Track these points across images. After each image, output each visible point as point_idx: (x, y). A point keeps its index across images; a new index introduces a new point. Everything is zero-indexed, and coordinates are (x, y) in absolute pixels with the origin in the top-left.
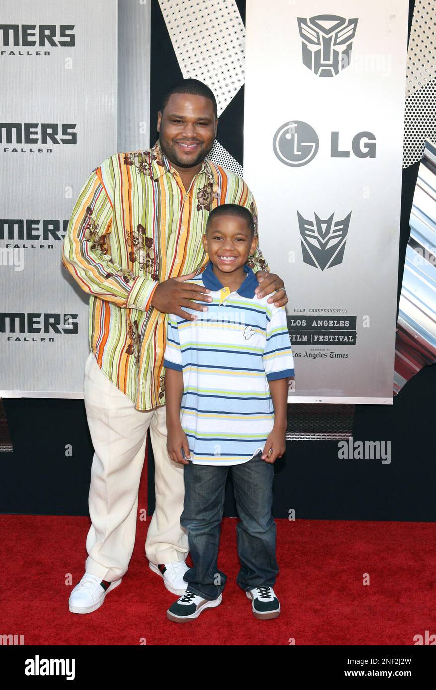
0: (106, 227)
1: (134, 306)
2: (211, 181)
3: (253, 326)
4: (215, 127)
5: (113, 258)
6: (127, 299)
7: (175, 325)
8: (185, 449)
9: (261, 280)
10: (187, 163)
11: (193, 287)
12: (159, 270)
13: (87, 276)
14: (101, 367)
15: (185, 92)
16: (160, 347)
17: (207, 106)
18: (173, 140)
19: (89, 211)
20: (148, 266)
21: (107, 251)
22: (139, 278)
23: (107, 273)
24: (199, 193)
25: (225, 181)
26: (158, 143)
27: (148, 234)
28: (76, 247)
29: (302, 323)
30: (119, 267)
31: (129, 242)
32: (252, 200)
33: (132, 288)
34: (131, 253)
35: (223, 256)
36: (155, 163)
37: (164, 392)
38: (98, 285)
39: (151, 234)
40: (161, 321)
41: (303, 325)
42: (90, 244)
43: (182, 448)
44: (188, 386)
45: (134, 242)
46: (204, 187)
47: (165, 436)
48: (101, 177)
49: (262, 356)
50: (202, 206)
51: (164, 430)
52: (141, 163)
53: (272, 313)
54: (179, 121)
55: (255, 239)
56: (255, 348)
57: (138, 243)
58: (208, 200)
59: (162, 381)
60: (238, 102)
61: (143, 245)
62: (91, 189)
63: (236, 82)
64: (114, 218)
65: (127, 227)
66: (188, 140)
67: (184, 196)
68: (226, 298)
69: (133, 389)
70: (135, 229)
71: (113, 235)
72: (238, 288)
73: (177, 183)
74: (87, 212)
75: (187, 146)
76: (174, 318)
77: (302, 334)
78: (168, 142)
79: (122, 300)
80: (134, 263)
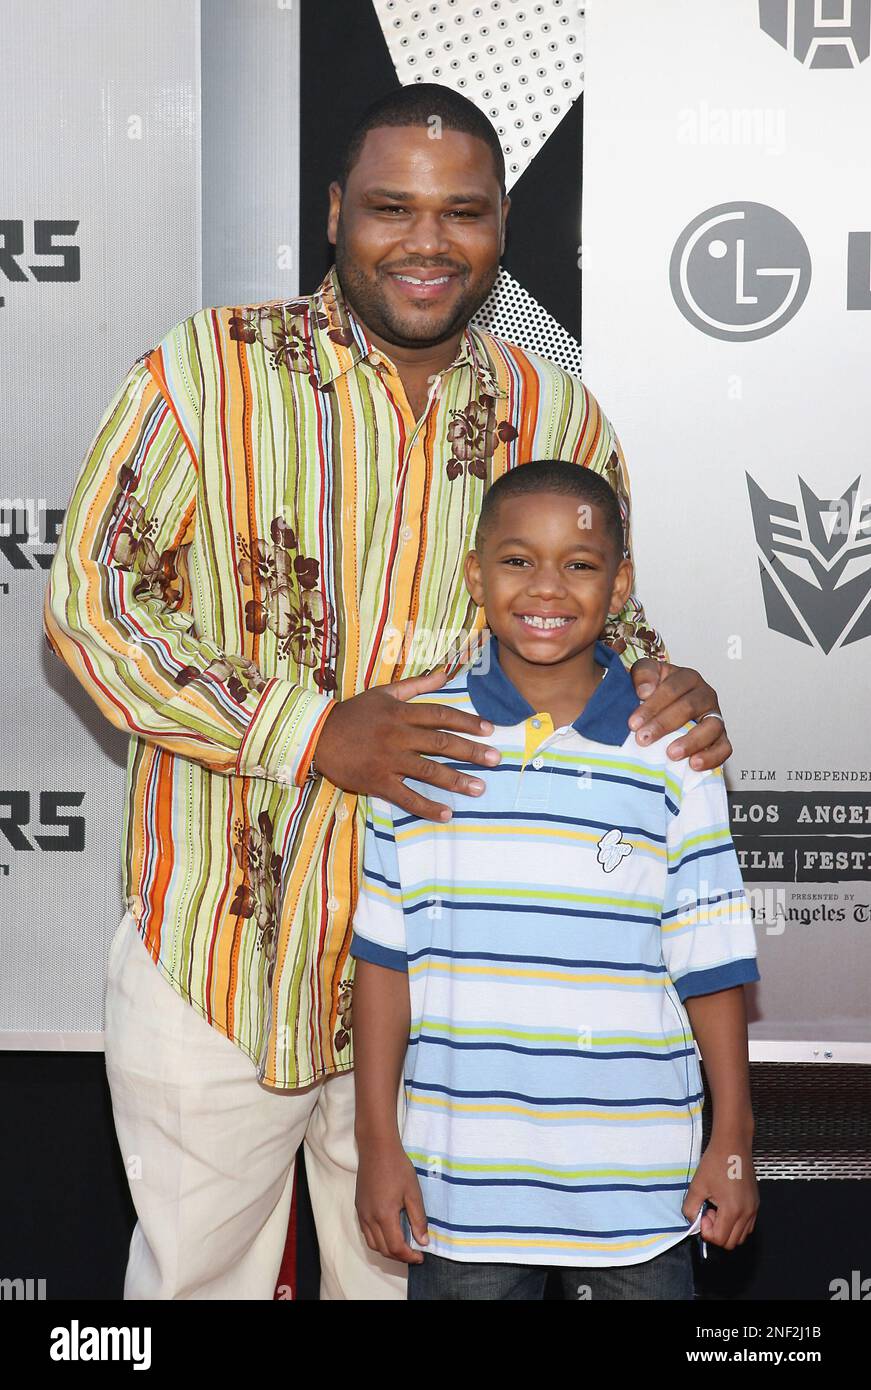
0: (178, 525)
1: (260, 771)
2: (490, 390)
3: (623, 830)
4: (501, 224)
5: (198, 624)
6: (240, 749)
7: (388, 830)
8: (412, 1214)
9: (646, 691)
10: (421, 333)
11: (443, 716)
12: (335, 656)
13: (122, 677)
14: (156, 958)
15: (410, 119)
16: (339, 894)
17: (475, 162)
18: (377, 266)
19: (128, 478)
20: (303, 644)
21: (181, 600)
22: (276, 684)
23: (180, 669)
24: (453, 425)
25: (531, 389)
26: (331, 277)
27: (303, 546)
28: (89, 586)
29: (765, 814)
30: (215, 649)
31: (247, 570)
32: (613, 447)
33: (256, 715)
34: (253, 607)
35: (531, 616)
36: (323, 335)
37: (350, 1033)
38: (154, 705)
39: (312, 547)
40: (344, 816)
41: (769, 819)
42: (131, 579)
43: (404, 1209)
44: (423, 1016)
45: (262, 573)
46: (468, 409)
47: (352, 1172)
48: (161, 378)
49: (657, 923)
50: (463, 463)
51: (346, 1152)
52: (281, 336)
53: (684, 789)
54: (395, 209)
55: (626, 565)
56: (633, 900)
57: (274, 574)
58: (482, 445)
59: (345, 996)
60: (566, 145)
61: (289, 580)
62: (133, 413)
63: (558, 89)
64: (202, 498)
65: (242, 527)
66: (423, 265)
67: (408, 435)
68: (541, 746)
69: (254, 1022)
70: (264, 532)
71: (198, 552)
72: (577, 716)
73: (390, 395)
74: (120, 481)
75: (421, 283)
76: (383, 811)
77: (766, 847)
78: (362, 272)
79: (225, 754)
80: (262, 636)
